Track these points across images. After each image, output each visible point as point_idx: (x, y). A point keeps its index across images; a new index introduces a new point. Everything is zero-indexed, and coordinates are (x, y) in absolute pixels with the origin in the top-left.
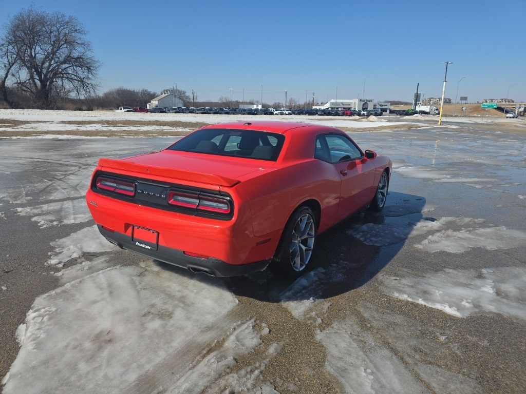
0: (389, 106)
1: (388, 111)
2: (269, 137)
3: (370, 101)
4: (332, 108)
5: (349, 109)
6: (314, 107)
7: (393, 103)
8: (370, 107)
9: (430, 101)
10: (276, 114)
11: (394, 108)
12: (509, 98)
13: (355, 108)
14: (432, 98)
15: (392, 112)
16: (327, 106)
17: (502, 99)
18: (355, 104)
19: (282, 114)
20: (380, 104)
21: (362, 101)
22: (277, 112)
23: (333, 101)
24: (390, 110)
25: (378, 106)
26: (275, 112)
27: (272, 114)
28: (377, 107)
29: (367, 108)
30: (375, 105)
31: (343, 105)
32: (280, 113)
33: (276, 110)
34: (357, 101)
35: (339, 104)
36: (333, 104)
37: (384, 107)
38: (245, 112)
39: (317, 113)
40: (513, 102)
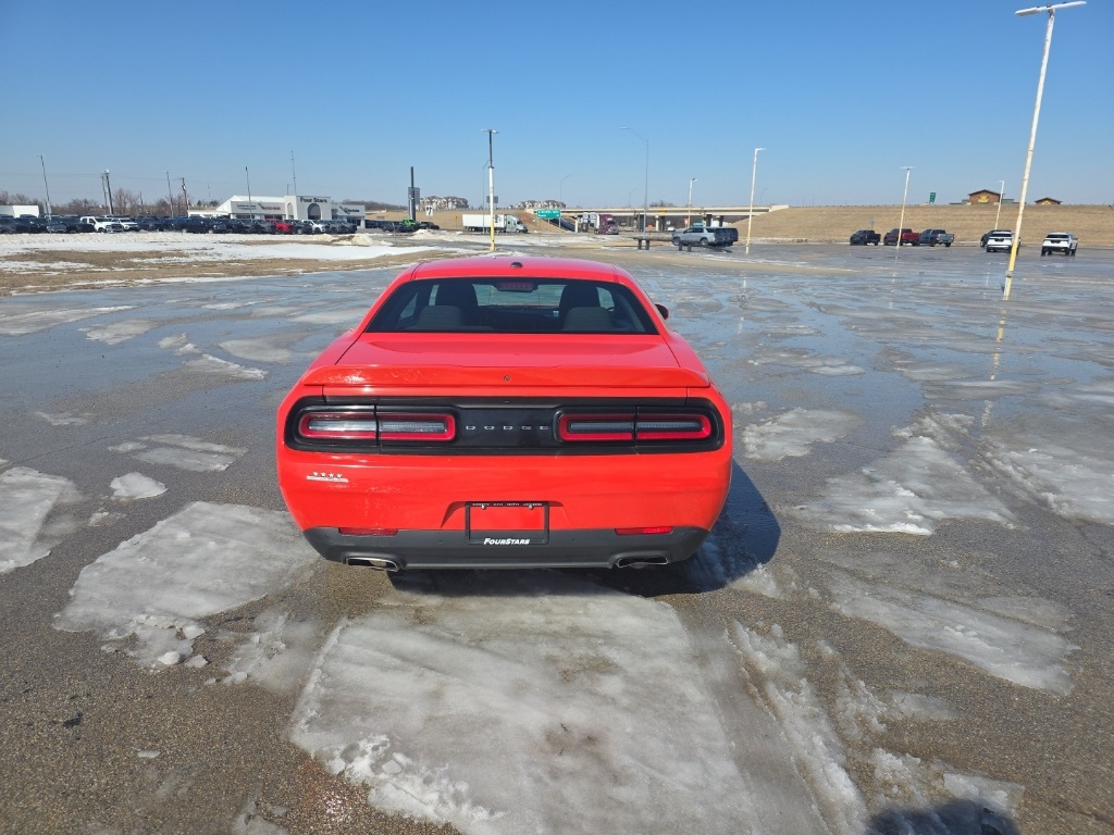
0: (362, 213)
1: (363, 223)
2: (599, 289)
3: (321, 201)
4: (239, 216)
5: (279, 217)
6: (190, 213)
7: (371, 206)
8: (326, 215)
9: (432, 202)
10: (101, 230)
11: (375, 216)
12: (558, 200)
13: (292, 216)
14: (434, 197)
15: (370, 225)
16: (225, 209)
17: (548, 202)
18: (290, 206)
19: (117, 229)
20: (344, 207)
21: (307, 201)
22: (103, 225)
23: (237, 199)
24: (366, 221)
25: (340, 213)
26: (98, 225)
27: (89, 229)
28: (338, 214)
29: (319, 217)
30: (334, 211)
31: (263, 208)
32: (113, 226)
33: (99, 220)
34: (293, 200)
35: (254, 206)
36: (240, 206)
37: (352, 214)
38: (9, 227)
39: (211, 228)
40: (564, 206)
